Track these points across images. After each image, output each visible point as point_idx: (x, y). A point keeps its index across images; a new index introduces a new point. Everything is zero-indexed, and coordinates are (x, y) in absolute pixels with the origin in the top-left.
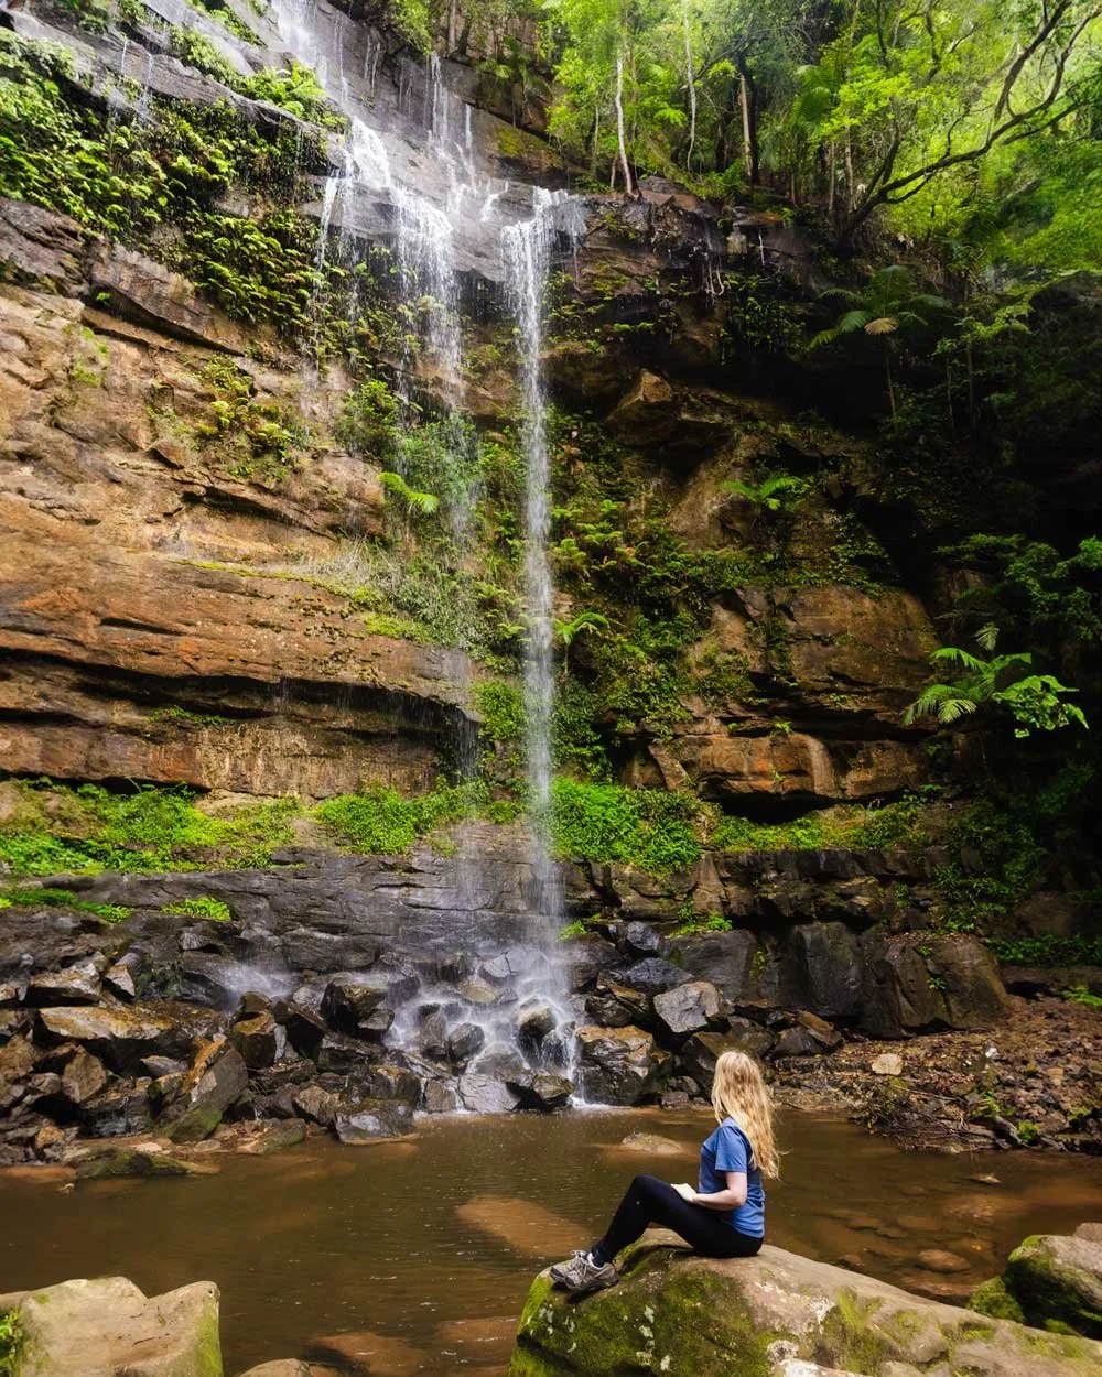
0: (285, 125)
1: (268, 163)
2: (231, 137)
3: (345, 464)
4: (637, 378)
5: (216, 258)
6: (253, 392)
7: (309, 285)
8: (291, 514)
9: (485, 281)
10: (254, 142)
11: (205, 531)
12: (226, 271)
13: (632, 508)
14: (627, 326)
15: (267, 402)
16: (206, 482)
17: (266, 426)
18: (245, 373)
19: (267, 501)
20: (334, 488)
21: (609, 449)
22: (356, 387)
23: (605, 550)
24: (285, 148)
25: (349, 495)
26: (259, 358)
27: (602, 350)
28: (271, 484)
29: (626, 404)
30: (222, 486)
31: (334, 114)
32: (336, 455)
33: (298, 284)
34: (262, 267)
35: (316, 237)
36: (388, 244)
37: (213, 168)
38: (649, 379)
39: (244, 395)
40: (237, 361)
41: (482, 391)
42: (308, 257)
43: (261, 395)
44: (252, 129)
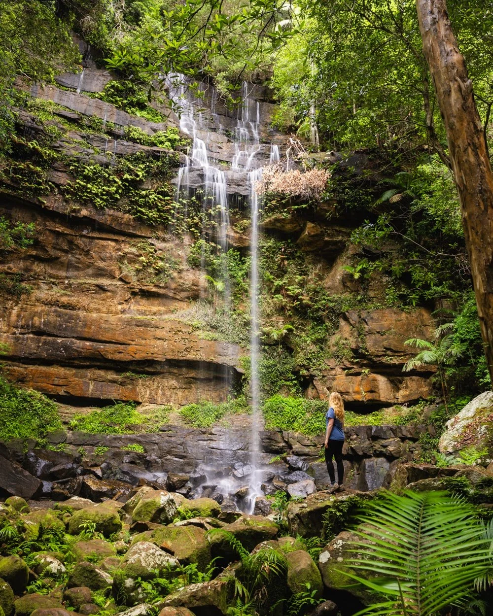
0: (162, 154)
1: (157, 168)
2: (143, 163)
3: (192, 273)
4: (305, 225)
5: (140, 206)
6: (156, 251)
7: (174, 208)
8: (171, 295)
9: (241, 196)
10: (152, 162)
11: (140, 305)
12: (143, 210)
13: (310, 277)
14: (296, 207)
15: (160, 254)
16: (139, 287)
17: (160, 263)
18: (153, 245)
19: (162, 291)
20: (187, 282)
21: (298, 254)
22: (195, 243)
23: (295, 298)
24: (163, 162)
25: (193, 285)
26: (158, 238)
27: (289, 216)
28: (162, 285)
29: (303, 236)
30: (144, 288)
31: (185, 139)
32: (188, 270)
33: (170, 209)
34: (157, 206)
35: (176, 191)
36: (202, 189)
37: (138, 176)
38: (310, 225)
39: (152, 253)
40: (150, 240)
41: (244, 237)
42: (173, 198)
43: (158, 252)
44: (151, 158)
